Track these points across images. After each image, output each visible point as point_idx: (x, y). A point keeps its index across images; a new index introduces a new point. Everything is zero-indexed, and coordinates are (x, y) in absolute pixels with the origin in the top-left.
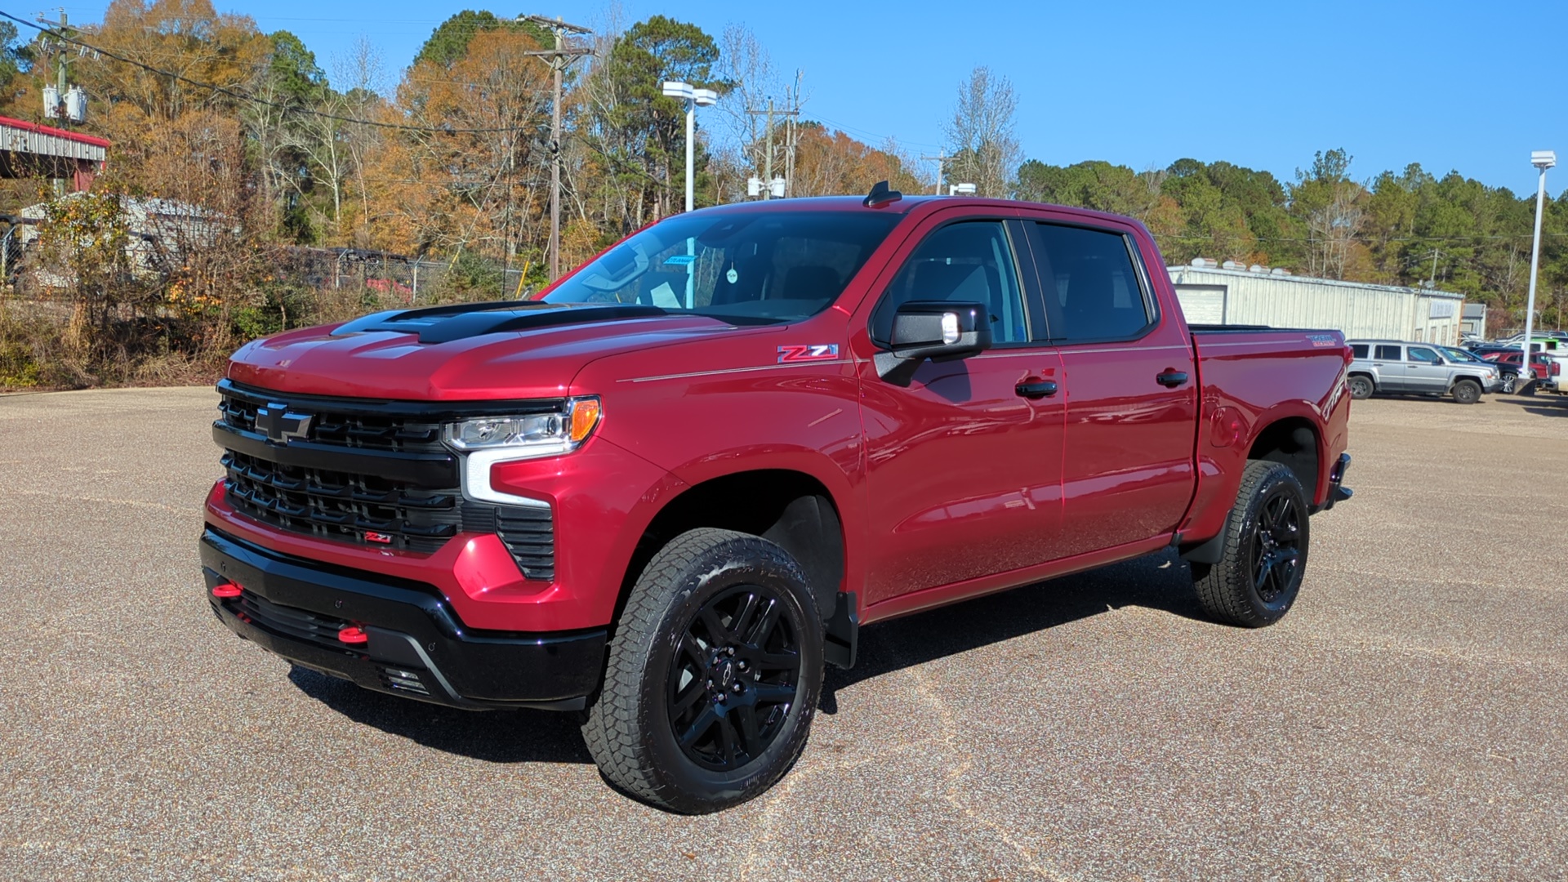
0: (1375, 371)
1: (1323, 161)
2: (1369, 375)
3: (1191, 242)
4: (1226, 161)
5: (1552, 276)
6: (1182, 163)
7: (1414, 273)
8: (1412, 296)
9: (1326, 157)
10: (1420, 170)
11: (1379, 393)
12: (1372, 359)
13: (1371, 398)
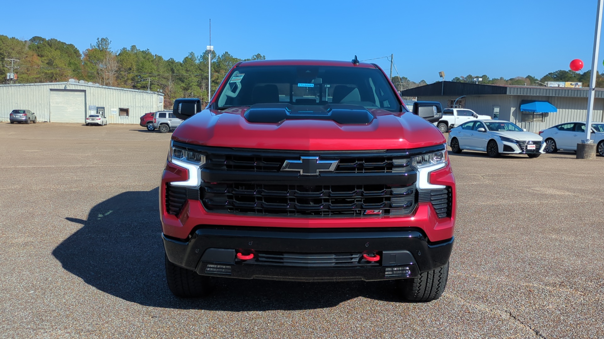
0: (169, 122)
1: (100, 42)
2: (167, 124)
3: (49, 71)
4: (56, 39)
5: (183, 88)
6: (36, 38)
7: (138, 86)
8: (156, 95)
9: (101, 40)
10: (136, 48)
11: (171, 130)
12: (168, 118)
13: (168, 132)
